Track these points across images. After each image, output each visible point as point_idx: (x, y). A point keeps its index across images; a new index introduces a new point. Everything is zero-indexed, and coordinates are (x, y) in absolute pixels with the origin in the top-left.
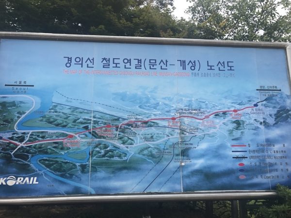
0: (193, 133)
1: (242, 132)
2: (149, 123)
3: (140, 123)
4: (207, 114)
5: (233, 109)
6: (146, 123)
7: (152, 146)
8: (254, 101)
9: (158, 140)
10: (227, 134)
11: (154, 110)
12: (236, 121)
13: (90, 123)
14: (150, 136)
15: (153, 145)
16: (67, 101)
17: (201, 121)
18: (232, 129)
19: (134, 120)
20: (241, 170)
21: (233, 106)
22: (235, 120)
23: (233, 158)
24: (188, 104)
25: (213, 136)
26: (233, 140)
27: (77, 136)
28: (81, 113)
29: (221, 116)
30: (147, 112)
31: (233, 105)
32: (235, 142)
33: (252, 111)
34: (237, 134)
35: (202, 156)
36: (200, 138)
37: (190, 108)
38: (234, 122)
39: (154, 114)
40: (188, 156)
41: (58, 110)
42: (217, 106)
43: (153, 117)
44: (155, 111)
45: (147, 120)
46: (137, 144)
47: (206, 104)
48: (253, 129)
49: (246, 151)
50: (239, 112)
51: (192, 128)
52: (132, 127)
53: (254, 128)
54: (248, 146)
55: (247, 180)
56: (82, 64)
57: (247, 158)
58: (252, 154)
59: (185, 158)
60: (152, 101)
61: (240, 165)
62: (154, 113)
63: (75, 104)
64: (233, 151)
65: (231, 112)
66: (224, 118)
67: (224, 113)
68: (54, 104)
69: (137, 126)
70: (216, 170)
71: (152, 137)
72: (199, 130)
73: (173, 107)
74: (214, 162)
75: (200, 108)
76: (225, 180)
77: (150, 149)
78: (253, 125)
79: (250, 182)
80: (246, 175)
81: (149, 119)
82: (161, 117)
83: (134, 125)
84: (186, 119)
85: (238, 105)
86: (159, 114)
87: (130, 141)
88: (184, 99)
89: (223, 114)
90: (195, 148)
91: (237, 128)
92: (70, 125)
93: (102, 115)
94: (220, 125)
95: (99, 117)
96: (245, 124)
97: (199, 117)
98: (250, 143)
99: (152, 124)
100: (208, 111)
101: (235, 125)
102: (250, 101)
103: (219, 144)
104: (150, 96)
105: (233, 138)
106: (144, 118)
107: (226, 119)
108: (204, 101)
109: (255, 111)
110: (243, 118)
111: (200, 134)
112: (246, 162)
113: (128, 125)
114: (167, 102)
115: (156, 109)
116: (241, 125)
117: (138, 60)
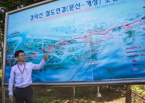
0: (99, 43)
1: (133, 39)
2: (71, 41)
3: (66, 42)
4: (107, 30)
5: (125, 24)
6: (69, 41)
7: (73, 55)
8: (141, 16)
9: (77, 50)
10: (122, 41)
11: (74, 33)
12: (129, 31)
13: (42, 46)
14: (72, 49)
15: (74, 54)
16: (32, 37)
17: (104, 35)
18: (125, 37)
19: (63, 41)
20: (134, 65)
21: (125, 22)
22: (127, 31)
23: (127, 57)
24: (94, 27)
25: (112, 44)
26: (127, 45)
27: (37, 53)
28: (38, 41)
29: (117, 30)
30: (70, 35)
31: (126, 21)
32: (128, 46)
33: (141, 23)
34: (130, 40)
35: (105, 57)
36: (103, 46)
37: (96, 28)
38: (127, 33)
39: (74, 36)
40: (96, 58)
41: (29, 42)
42: (114, 24)
43: (73, 38)
44: (74, 34)
45: (70, 40)
46: (65, 54)
47: (106, 24)
48: (142, 35)
49: (137, 51)
50: (130, 25)
51: (98, 40)
52: (62, 45)
53: (143, 35)
54: (138, 47)
55: (139, 71)
56: (37, 17)
57: (138, 56)
58: (142, 53)
59: (94, 60)
60: (73, 29)
61: (133, 61)
62: (74, 35)
63: (35, 37)
64: (127, 53)
65: (125, 26)
66: (119, 31)
67: (119, 28)
68: (27, 39)
69: (65, 44)
71: (73, 49)
72: (102, 41)
73: (85, 29)
74: (114, 60)
75: (102, 27)
76: (122, 72)
77: (72, 57)
78: (142, 33)
79: (141, 72)
80: (138, 68)
81: (71, 39)
82: (78, 37)
83: (63, 44)
84: (93, 35)
85: (129, 21)
86: (77, 35)
87: (61, 53)
88: (91, 23)
89: (118, 28)
90: (101, 53)
91: (130, 36)
92: (34, 48)
93: (47, 41)
94: (117, 36)
95: (46, 42)
96: (135, 33)
97: (102, 33)
98: (140, 45)
99: (73, 42)
100: (108, 28)
101: (128, 34)
102: (138, 16)
103: (117, 48)
104: (71, 26)
105: (127, 43)
106: (68, 39)
107: (121, 32)
108: (105, 22)
109: (143, 23)
110: (133, 29)
111: (103, 44)
112: (137, 59)
113: (59, 44)
114: (81, 27)
115: (75, 32)
116: (133, 34)
117: (64, 7)
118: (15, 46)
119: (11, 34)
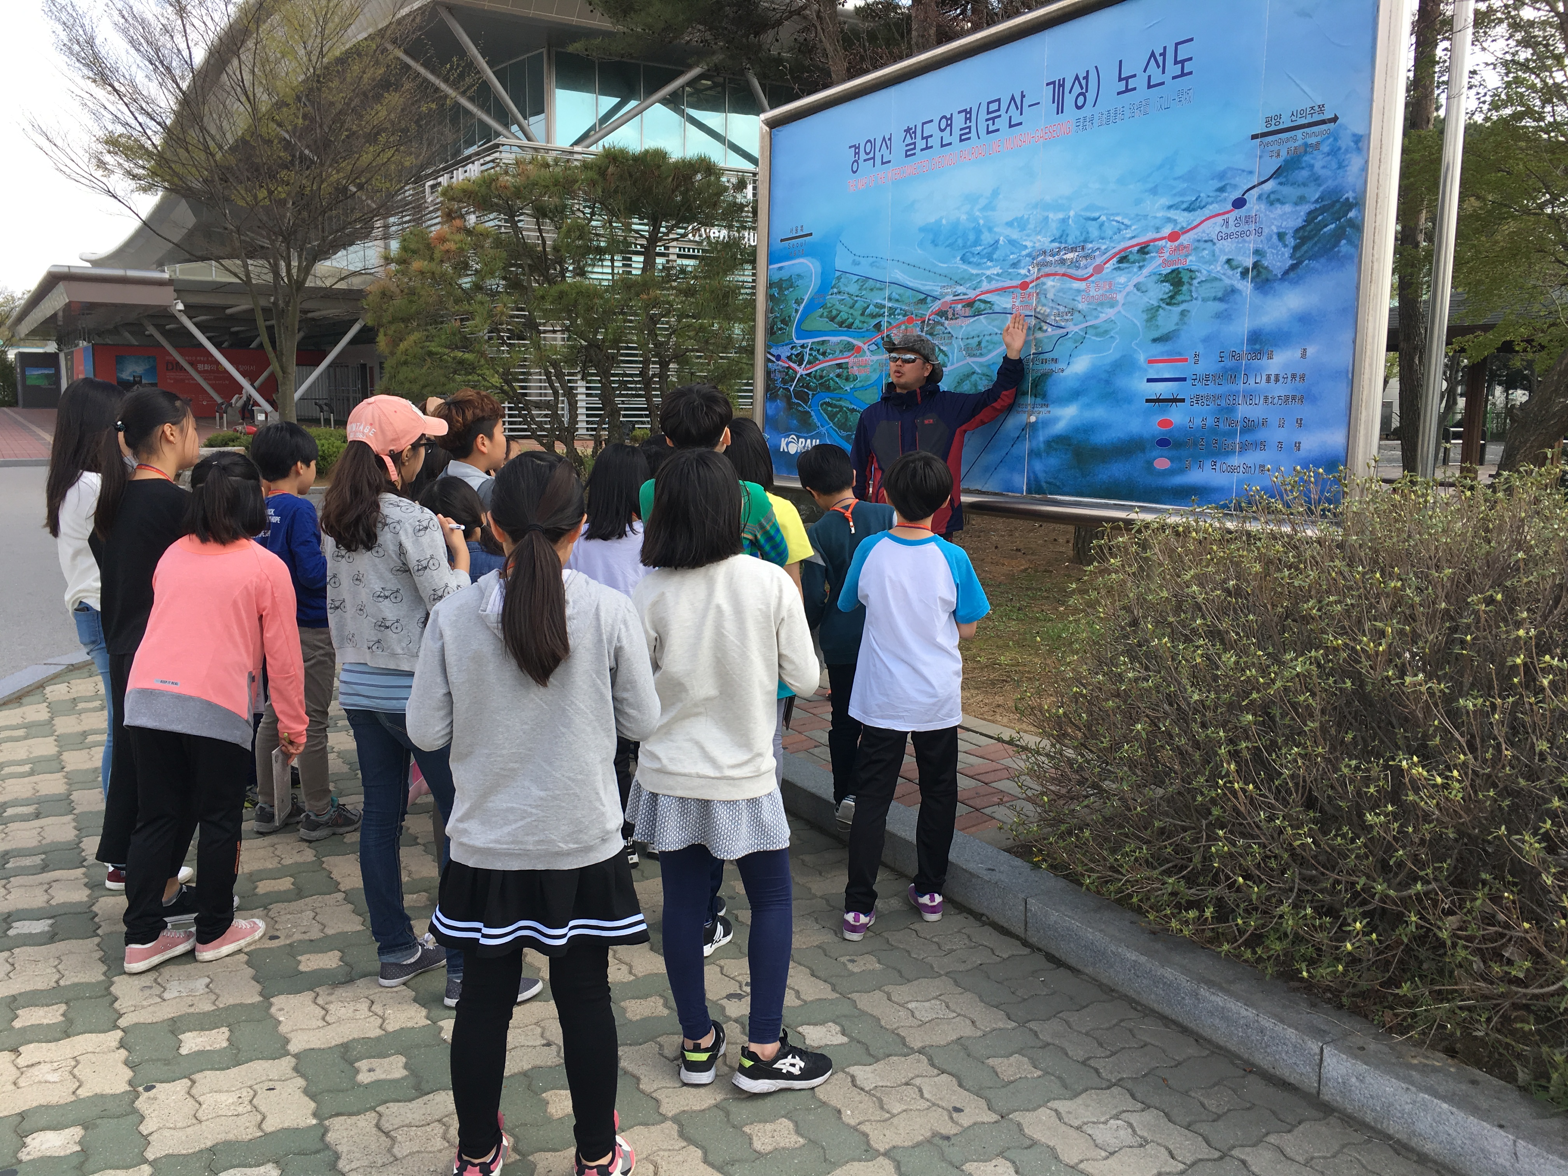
0: (1063, 324)
1: (1183, 313)
2: (978, 303)
3: (960, 306)
4: (1098, 261)
5: (1167, 231)
6: (970, 304)
7: (978, 370)
8: (1235, 187)
9: (990, 351)
10: (1139, 320)
11: (989, 264)
12: (1173, 271)
13: (882, 315)
14: (977, 340)
15: (981, 365)
16: (856, 263)
17: (1082, 285)
18: (1156, 304)
19: (950, 298)
20: (1163, 443)
21: (1169, 220)
22: (1168, 270)
23: (1148, 401)
24: (1058, 235)
25: (1106, 332)
26: (1155, 340)
27: (865, 347)
28: (872, 290)
29: (1134, 262)
30: (974, 272)
31: (1172, 214)
32: (1158, 350)
33: (1224, 229)
34: (1168, 319)
35: (1074, 395)
36: (1076, 341)
37: (1063, 246)
38: (1166, 279)
39: (987, 277)
40: (1044, 396)
41: (843, 289)
42: (1127, 227)
43: (985, 286)
44: (989, 268)
45: (972, 294)
46: (952, 364)
47: (1102, 225)
48: (1215, 299)
49: (1184, 379)
50: (1184, 239)
51: (1062, 309)
52: (947, 319)
53: (1220, 295)
54: (1191, 360)
55: (1171, 472)
56: (874, 158)
57: (1183, 400)
58: (1201, 389)
59: (1039, 400)
60: (987, 238)
61: (1163, 423)
62: (988, 273)
63: (864, 270)
64: (1149, 380)
65: (1162, 243)
66: (1140, 268)
67: (1143, 250)
68: (838, 274)
69: (955, 317)
70: (1102, 438)
71: (980, 343)
72: (1076, 314)
73: (1026, 247)
74: (1099, 413)
75: (1085, 241)
76: (1117, 470)
77: (974, 377)
78: (1217, 284)
79: (1179, 480)
80: (1171, 459)
81: (978, 292)
82: (1000, 285)
83: (950, 316)
84: (1050, 283)
85: (1186, 214)
86: (998, 275)
88: (1051, 216)
89: (1138, 251)
90: (1063, 371)
91: (1172, 297)
92: (857, 322)
93: (901, 290)
94: (1128, 294)
95: (897, 297)
96: (1195, 282)
97: (1080, 273)
98: (1200, 350)
99: (982, 306)
100: (1103, 247)
101: (1167, 287)
102: (1222, 190)
103: (1117, 356)
104: (981, 222)
105: (1156, 334)
106: (968, 292)
107: (1145, 271)
108: (1096, 215)
109: (1232, 229)
110: (1191, 261)
111: (1076, 329)
112: (1177, 416)
113: (942, 313)
114: (1015, 235)
115: (991, 260)
116: (1185, 288)
117: (965, 110)
118: (798, 302)
119: (782, 240)
